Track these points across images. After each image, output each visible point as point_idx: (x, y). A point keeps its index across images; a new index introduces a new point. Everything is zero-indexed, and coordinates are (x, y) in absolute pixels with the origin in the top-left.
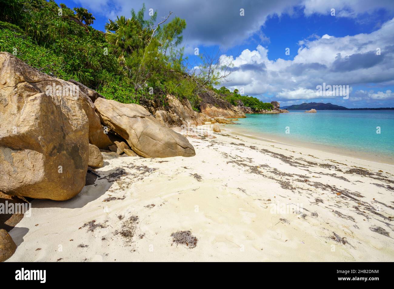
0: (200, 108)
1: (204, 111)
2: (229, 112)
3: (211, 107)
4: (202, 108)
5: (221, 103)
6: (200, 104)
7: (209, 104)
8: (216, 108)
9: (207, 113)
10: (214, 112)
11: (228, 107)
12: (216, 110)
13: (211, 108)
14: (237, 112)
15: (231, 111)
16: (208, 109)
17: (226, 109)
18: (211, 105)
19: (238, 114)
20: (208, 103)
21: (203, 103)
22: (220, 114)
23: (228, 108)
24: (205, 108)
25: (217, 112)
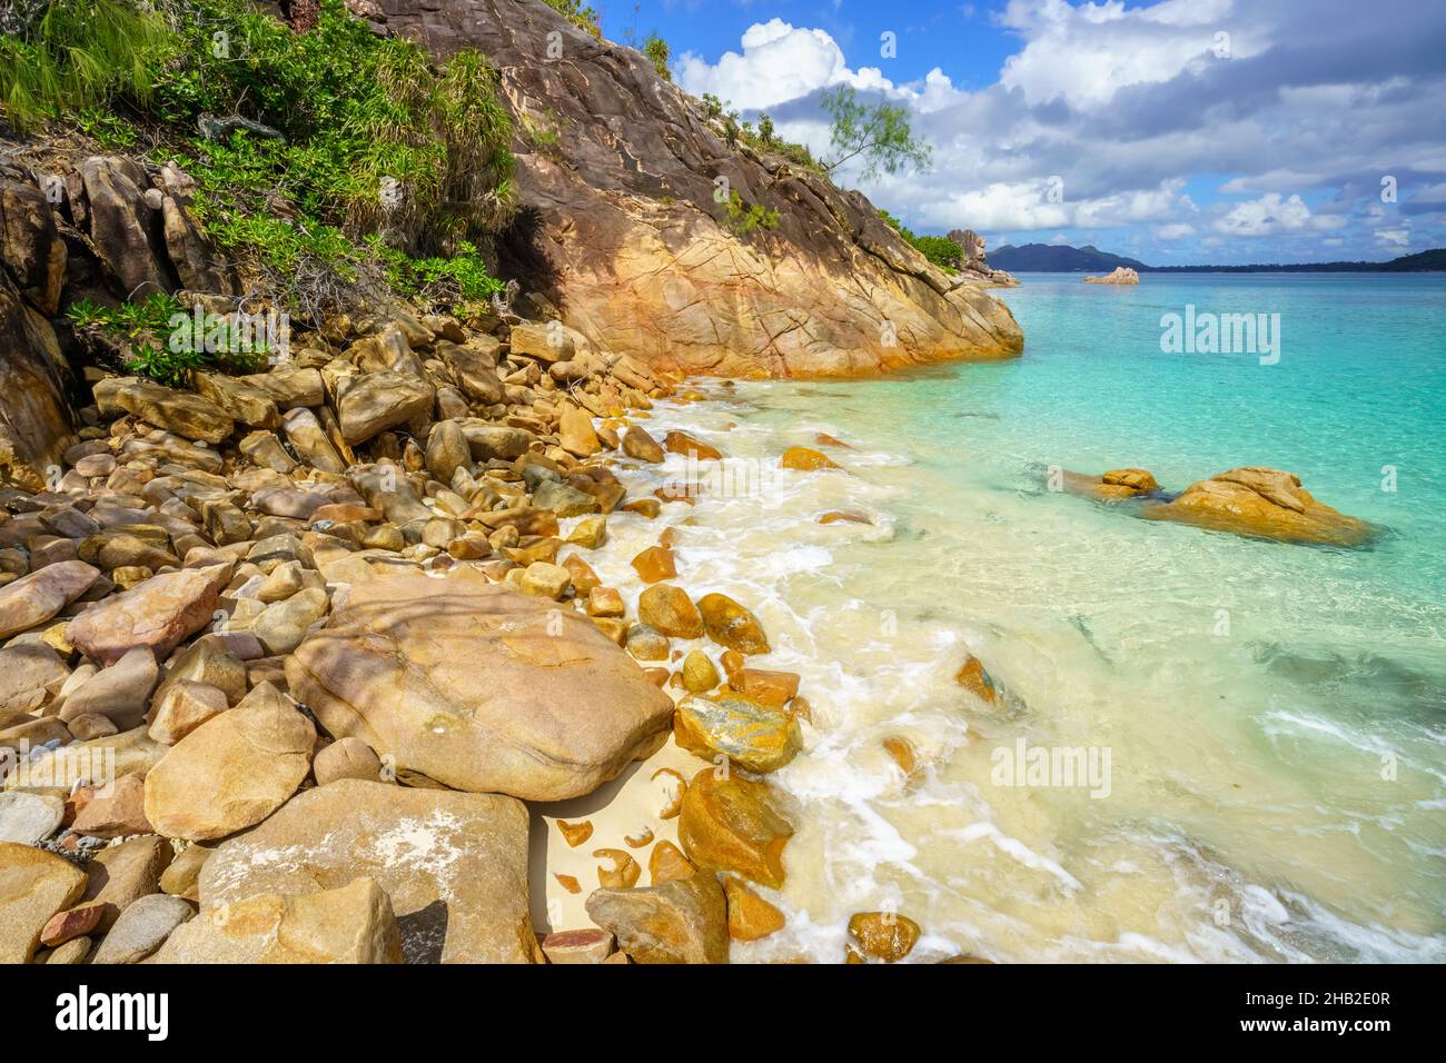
0: (545, 242)
1: (593, 293)
2: (878, 296)
3: (684, 240)
4: (561, 245)
5: (786, 190)
6: (544, 204)
7: (653, 206)
8: (743, 253)
9: (637, 308)
10: (719, 304)
11: (855, 240)
12: (743, 276)
13: (689, 255)
14: (941, 293)
15: (892, 284)
16: (640, 260)
17: (844, 265)
18: (676, 215)
19: (957, 312)
20: (646, 186)
21: (581, 193)
22: (797, 324)
23: (855, 251)
24: (601, 253)
25: (761, 293)
